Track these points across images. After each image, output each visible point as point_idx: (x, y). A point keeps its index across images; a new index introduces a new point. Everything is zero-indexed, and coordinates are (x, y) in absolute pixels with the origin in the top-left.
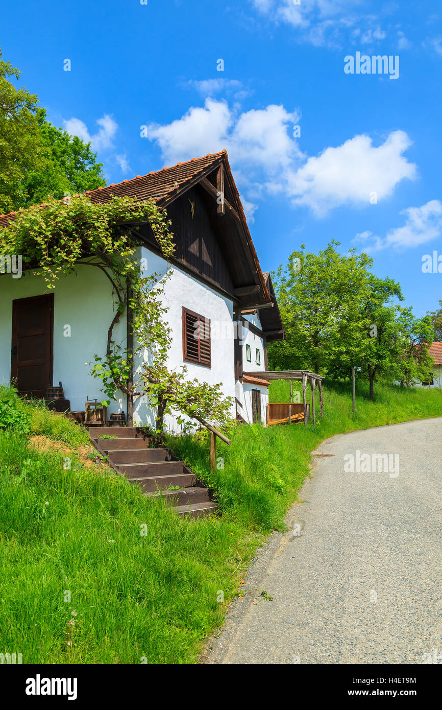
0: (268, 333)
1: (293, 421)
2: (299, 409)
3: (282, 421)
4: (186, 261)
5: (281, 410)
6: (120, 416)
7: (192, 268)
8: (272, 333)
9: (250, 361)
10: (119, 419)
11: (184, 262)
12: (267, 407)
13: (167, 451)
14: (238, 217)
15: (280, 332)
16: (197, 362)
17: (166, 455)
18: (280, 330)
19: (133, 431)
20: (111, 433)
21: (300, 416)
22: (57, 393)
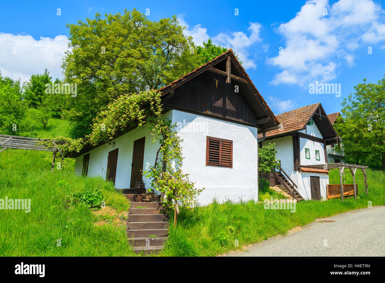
0: (327, 140)
1: (345, 197)
2: (350, 188)
3: (337, 196)
4: (211, 111)
5: (337, 189)
6: (157, 196)
7: (216, 115)
8: (329, 140)
9: (310, 159)
10: (156, 198)
11: (209, 113)
12: (326, 187)
13: (165, 216)
14: (246, 82)
15: (334, 139)
16: (219, 165)
17: (164, 218)
18: (335, 137)
19: (157, 205)
20: (143, 205)
21: (351, 193)
22: (139, 185)
